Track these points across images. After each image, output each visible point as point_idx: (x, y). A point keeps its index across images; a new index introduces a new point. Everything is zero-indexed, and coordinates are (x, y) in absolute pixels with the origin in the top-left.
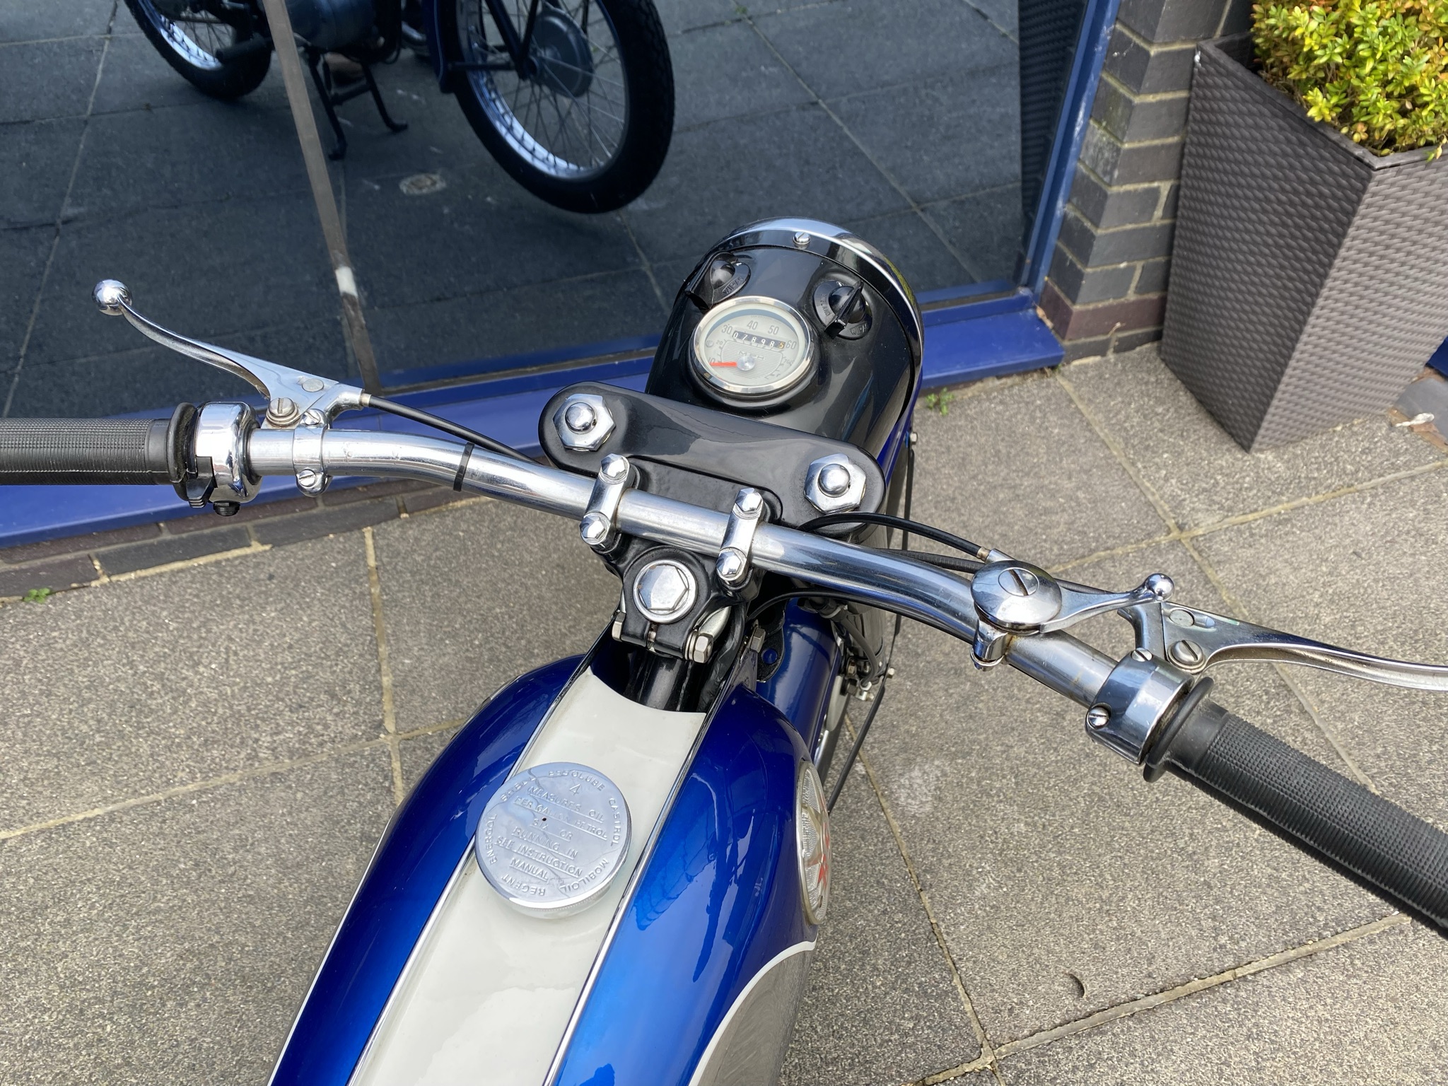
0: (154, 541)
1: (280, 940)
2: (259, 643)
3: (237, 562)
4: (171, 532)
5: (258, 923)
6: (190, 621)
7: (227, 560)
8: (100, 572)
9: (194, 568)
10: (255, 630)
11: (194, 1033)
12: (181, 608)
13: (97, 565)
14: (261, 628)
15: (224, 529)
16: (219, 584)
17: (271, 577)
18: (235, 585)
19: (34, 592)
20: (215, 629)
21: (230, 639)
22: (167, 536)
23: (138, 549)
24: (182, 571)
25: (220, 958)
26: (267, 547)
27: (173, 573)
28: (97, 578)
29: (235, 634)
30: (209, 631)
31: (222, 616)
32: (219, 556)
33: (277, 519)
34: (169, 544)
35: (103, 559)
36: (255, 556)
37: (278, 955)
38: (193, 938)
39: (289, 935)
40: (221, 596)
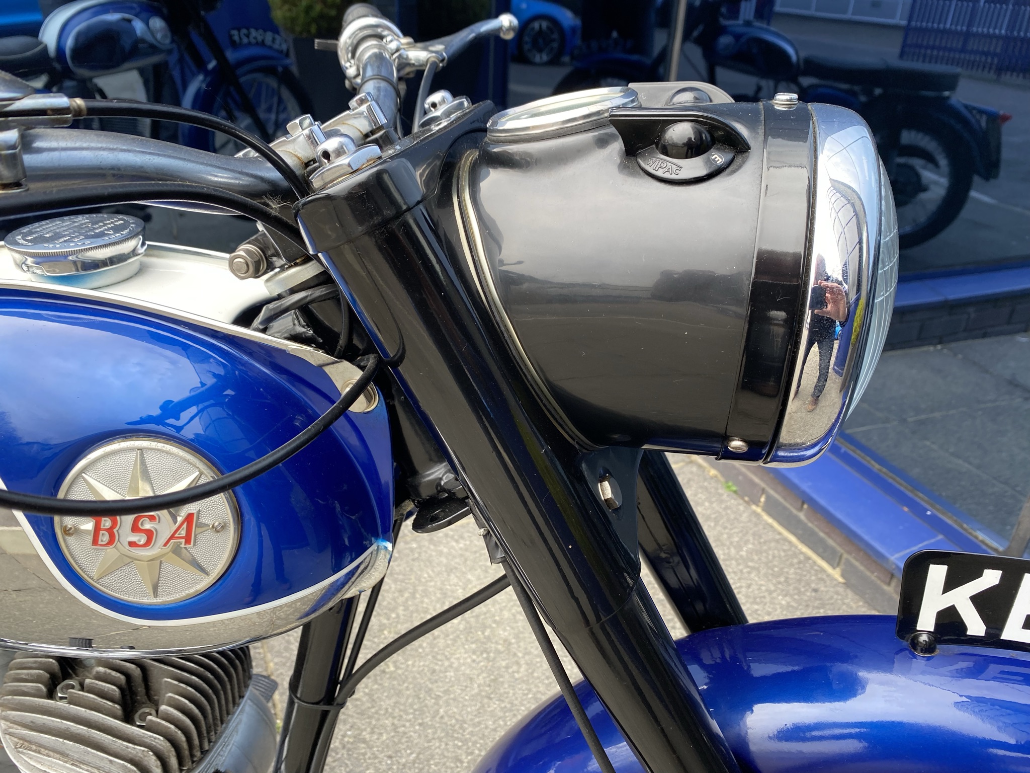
0: (795, 511)
1: (526, 692)
2: (755, 602)
3: (816, 568)
4: (806, 516)
5: (536, 675)
6: (752, 560)
7: (815, 563)
8: (761, 504)
9: (796, 547)
10: (764, 597)
11: (455, 665)
12: (759, 552)
13: (763, 499)
14: (768, 599)
15: (830, 542)
16: (792, 565)
17: (815, 590)
18: (796, 573)
19: (730, 484)
20: (752, 575)
21: (749, 586)
22: (802, 516)
23: (785, 508)
24: (790, 542)
25: (507, 661)
26: (841, 580)
27: (786, 540)
28: (757, 505)
29: (754, 587)
30: (749, 573)
31: (766, 575)
32: (814, 557)
33: (862, 568)
34: (799, 521)
35: (769, 498)
36: (828, 575)
37: (514, 694)
38: (518, 643)
39: (530, 696)
40: (782, 569)
